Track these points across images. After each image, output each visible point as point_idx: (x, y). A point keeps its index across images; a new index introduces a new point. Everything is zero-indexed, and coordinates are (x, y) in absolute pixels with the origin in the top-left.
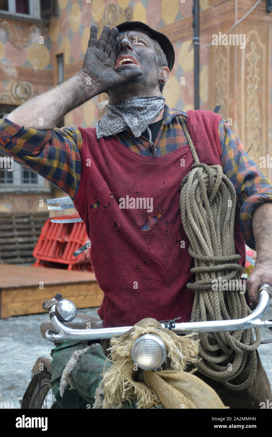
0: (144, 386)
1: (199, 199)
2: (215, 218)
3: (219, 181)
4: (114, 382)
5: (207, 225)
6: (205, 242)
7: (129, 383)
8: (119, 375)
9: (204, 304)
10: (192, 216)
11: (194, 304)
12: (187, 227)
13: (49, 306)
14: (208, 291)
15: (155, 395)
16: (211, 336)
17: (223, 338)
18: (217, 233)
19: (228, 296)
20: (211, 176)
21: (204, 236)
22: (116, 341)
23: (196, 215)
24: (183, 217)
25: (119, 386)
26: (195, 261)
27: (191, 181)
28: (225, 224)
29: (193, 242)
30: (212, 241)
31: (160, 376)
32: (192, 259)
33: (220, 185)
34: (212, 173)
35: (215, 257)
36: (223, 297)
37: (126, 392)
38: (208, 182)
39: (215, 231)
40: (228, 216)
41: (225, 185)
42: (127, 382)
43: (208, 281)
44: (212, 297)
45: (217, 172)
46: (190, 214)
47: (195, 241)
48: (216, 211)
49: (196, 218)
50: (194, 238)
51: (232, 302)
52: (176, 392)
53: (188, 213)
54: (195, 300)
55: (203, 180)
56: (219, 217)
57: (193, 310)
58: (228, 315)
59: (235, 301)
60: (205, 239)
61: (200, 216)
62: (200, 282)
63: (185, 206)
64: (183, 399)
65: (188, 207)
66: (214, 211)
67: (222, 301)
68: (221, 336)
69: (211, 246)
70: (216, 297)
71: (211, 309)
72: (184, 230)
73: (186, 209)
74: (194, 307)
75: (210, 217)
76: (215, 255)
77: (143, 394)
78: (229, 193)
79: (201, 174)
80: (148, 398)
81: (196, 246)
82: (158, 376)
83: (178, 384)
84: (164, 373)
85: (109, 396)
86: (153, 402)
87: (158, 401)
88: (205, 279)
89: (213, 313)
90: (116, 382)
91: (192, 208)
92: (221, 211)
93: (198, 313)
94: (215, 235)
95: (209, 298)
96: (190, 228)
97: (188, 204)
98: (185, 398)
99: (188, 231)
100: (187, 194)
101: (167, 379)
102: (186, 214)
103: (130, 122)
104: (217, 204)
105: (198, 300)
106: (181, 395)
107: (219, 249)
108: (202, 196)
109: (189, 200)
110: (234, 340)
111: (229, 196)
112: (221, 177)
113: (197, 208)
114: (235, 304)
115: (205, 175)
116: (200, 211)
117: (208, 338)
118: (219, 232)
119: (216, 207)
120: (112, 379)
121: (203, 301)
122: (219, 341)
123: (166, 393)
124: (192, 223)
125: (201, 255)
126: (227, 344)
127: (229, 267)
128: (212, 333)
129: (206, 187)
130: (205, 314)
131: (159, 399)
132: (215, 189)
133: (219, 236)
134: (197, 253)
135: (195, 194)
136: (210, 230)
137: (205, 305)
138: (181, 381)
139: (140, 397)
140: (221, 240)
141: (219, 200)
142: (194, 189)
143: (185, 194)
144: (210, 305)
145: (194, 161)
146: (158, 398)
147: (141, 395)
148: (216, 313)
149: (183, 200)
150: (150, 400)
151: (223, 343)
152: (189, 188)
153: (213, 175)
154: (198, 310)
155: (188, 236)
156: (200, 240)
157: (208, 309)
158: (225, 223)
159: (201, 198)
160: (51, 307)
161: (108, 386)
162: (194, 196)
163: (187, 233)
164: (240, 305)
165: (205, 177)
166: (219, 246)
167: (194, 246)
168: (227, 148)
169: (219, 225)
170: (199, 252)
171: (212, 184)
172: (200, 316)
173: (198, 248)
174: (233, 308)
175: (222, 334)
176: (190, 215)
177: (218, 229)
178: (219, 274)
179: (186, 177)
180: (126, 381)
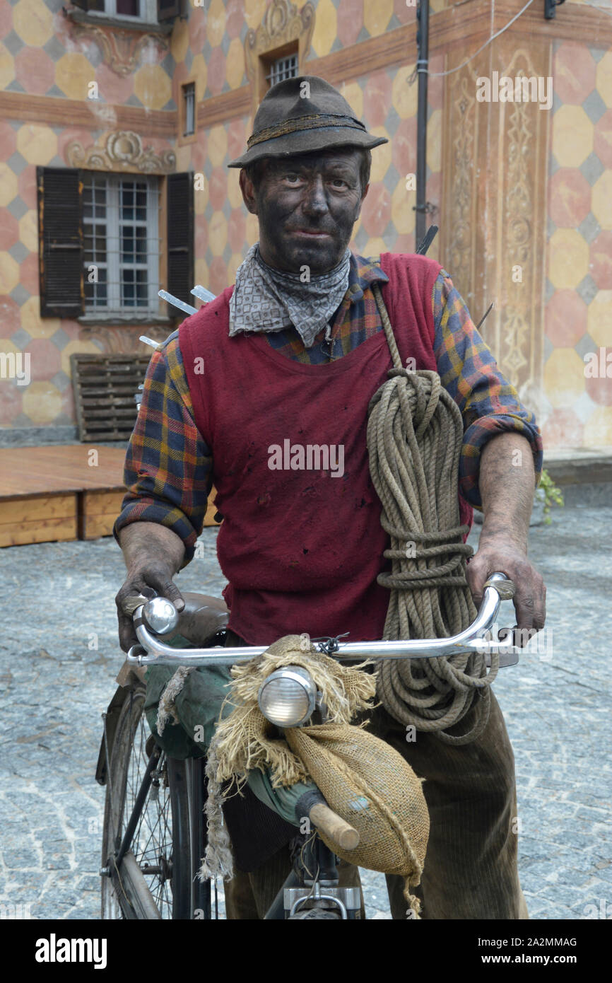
0: (283, 748)
1: (399, 435)
2: (427, 463)
3: (435, 401)
4: (233, 741)
5: (414, 478)
6: (408, 509)
7: (258, 744)
8: (242, 730)
9: (405, 613)
10: (387, 465)
11: (389, 611)
12: (378, 481)
13: (134, 609)
14: (412, 591)
15: (301, 764)
16: (416, 664)
17: (437, 669)
18: (429, 490)
19: (446, 597)
20: (420, 394)
21: (407, 497)
22: (240, 672)
23: (394, 462)
24: (372, 465)
25: (242, 748)
26: (392, 539)
27: (387, 403)
28: (443, 475)
29: (389, 508)
30: (420, 505)
31: (308, 735)
32: (388, 537)
33: (437, 409)
34: (423, 387)
35: (425, 535)
36: (437, 602)
37: (252, 759)
38: (416, 404)
39: (426, 489)
40: (448, 461)
41: (445, 409)
42: (255, 743)
43: (412, 575)
44: (419, 601)
45: (431, 385)
46: (385, 460)
47: (393, 507)
48: (428, 450)
49: (395, 468)
50: (390, 501)
51: (452, 607)
52: (334, 760)
53: (380, 458)
54: (391, 603)
55: (407, 402)
56: (433, 462)
57: (388, 621)
58: (445, 631)
59: (457, 605)
60: (408, 502)
61: (401, 464)
62: (400, 576)
63: (374, 445)
64: (346, 771)
65: (381, 449)
66: (424, 450)
67: (436, 609)
68: (433, 665)
69: (419, 515)
70: (426, 602)
71: (417, 622)
72: (373, 486)
73: (377, 452)
74: (389, 616)
75: (418, 464)
76: (426, 530)
77: (280, 762)
78: (451, 422)
79: (404, 390)
80: (289, 767)
81: (394, 515)
82: (305, 735)
83: (338, 747)
84: (315, 730)
85: (226, 763)
86: (298, 776)
87: (307, 774)
88: (409, 571)
89: (420, 628)
90: (237, 742)
91: (387, 451)
92: (437, 453)
93: (396, 626)
94: (427, 495)
95: (415, 602)
96: (384, 484)
97: (380, 443)
98: (349, 769)
99: (380, 488)
100: (379, 426)
101: (320, 740)
102: (377, 460)
103: (300, 322)
104: (430, 439)
105: (396, 604)
106: (343, 766)
107: (434, 518)
108: (404, 427)
109: (381, 437)
110: (455, 672)
111: (452, 427)
112: (438, 394)
113: (396, 449)
114: (458, 610)
115: (410, 391)
116: (402, 455)
117: (412, 667)
118: (433, 490)
119: (428, 444)
120: (231, 737)
121: (405, 607)
122: (430, 673)
123: (318, 762)
124: (387, 476)
125: (402, 530)
126: (443, 677)
127: (448, 550)
128: (418, 660)
129: (412, 412)
130: (407, 629)
131: (307, 771)
132: (426, 415)
133: (433, 496)
134: (395, 526)
135: (393, 426)
136: (419, 487)
137: (408, 614)
138: (343, 742)
139: (276, 768)
140: (437, 502)
141: (434, 433)
142: (392, 418)
143: (377, 425)
144: (415, 615)
145: (392, 363)
146: (306, 768)
147: (278, 764)
148: (427, 628)
149: (373, 435)
150: (293, 772)
151: (437, 675)
152: (383, 413)
153: (425, 391)
154: (396, 622)
155: (381, 497)
156: (401, 505)
157: (413, 621)
158: (444, 473)
159: (403, 431)
160: (136, 610)
161: (224, 747)
162: (391, 430)
163: (378, 491)
164: (466, 612)
165: (410, 395)
166: (432, 513)
167: (391, 514)
168: (444, 332)
169: (434, 477)
170: (399, 525)
171: (422, 407)
172: (399, 633)
173: (398, 518)
174: (454, 616)
175: (435, 663)
176: (384, 462)
177: (432, 484)
178: (432, 561)
179: (377, 393)
180: (253, 740)
